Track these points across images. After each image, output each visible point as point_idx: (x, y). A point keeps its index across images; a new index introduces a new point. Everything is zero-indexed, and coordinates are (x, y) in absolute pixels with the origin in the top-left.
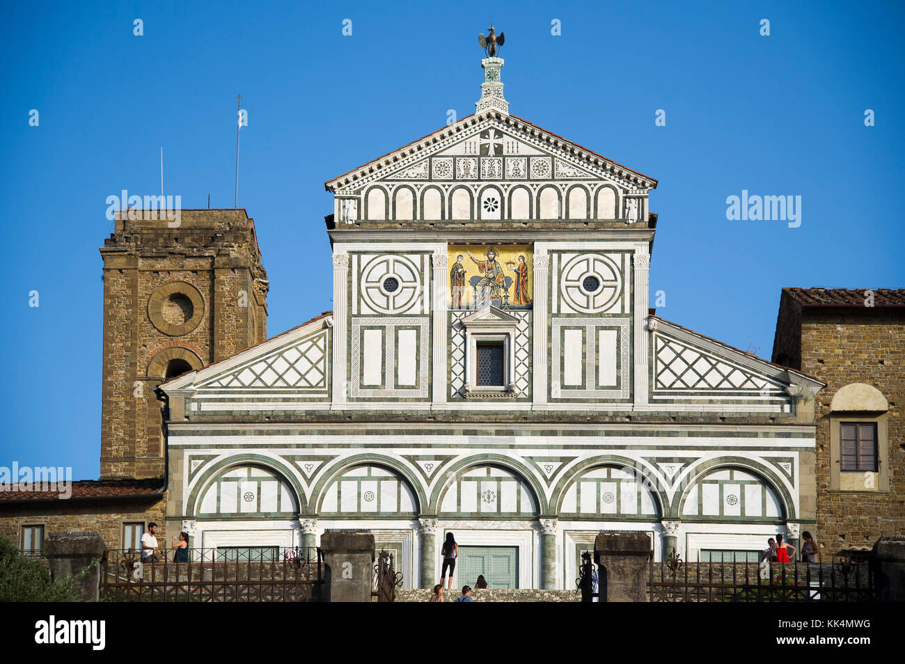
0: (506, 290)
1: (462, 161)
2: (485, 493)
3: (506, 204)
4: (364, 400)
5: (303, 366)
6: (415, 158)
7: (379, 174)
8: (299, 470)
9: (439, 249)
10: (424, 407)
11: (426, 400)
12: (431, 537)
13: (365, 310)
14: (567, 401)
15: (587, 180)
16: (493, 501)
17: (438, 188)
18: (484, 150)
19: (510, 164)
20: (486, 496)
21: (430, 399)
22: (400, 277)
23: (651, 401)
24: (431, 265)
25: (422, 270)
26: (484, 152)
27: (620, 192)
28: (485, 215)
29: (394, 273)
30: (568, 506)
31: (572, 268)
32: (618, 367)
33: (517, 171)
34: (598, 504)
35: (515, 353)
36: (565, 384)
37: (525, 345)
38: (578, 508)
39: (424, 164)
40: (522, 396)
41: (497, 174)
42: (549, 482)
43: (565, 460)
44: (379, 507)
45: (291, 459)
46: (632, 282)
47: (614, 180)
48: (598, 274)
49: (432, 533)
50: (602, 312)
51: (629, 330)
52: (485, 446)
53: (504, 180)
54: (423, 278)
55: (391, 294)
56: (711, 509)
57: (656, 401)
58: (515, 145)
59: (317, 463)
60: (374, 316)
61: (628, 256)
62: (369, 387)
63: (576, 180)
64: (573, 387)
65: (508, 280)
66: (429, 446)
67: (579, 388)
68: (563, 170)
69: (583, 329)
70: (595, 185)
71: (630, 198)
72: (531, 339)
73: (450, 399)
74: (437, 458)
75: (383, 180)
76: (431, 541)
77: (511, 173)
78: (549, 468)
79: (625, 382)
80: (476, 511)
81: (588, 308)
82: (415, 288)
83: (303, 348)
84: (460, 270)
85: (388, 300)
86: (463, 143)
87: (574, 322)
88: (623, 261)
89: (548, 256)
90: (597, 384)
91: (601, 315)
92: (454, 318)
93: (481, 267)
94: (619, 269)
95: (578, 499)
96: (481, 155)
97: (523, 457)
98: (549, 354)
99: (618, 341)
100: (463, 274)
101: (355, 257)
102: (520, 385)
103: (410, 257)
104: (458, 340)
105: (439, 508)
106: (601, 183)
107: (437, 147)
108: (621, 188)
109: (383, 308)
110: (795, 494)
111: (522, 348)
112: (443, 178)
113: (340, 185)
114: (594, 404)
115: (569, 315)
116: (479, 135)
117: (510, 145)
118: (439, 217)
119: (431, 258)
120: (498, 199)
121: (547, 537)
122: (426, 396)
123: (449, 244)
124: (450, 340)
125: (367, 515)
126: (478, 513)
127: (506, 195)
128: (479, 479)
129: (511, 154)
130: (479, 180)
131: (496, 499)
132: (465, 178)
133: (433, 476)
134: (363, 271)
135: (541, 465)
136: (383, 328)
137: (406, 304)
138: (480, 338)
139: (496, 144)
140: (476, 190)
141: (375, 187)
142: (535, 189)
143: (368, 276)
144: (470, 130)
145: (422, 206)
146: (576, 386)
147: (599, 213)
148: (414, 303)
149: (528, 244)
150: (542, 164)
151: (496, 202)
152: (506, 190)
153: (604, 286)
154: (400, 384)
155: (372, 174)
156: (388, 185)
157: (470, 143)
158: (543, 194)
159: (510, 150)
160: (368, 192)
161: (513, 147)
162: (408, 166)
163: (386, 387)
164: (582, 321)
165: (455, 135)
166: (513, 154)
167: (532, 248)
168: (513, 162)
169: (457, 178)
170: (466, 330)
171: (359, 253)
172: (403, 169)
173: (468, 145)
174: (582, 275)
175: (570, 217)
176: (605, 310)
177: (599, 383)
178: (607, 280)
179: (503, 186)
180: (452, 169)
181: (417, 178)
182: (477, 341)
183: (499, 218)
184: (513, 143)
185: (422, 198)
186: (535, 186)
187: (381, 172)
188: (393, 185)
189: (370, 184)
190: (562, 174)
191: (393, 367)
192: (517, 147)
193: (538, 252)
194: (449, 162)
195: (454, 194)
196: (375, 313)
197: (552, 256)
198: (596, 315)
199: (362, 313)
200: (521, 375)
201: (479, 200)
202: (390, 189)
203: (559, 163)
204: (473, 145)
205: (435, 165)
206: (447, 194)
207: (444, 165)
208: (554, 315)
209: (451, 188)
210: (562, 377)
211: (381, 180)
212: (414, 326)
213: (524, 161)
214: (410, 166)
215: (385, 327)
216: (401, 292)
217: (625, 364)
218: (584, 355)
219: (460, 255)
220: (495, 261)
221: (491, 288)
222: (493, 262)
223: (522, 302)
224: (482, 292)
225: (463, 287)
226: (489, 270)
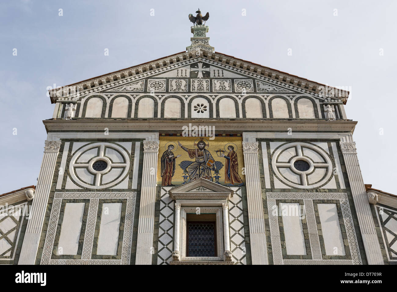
1: (175, 80)
6: (133, 78)
7: (100, 89)
9: (150, 137)
13: (70, 185)
15: (286, 93)
17: (152, 97)
19: (217, 85)
22: (110, 159)
24: (142, 149)
25: (133, 153)
26: (193, 76)
27: (317, 102)
28: (195, 115)
29: (104, 156)
31: (281, 153)
32: (344, 236)
33: (223, 88)
35: (230, 224)
36: (288, 254)
37: (239, 216)
39: (141, 83)
41: (205, 89)
46: (343, 164)
47: (310, 94)
48: (308, 157)
50: (318, 188)
51: (348, 204)
53: (211, 92)
54: (133, 160)
55: (99, 173)
58: (221, 72)
60: (78, 190)
61: (333, 144)
62: (63, 257)
63: (277, 93)
64: (298, 257)
65: (219, 165)
67: (303, 257)
68: (262, 86)
69: (300, 202)
72: (245, 212)
75: (103, 92)
77: (218, 88)
79: (355, 251)
81: (302, 184)
82: (124, 168)
84: (170, 156)
85: (95, 177)
86: (176, 71)
87: (290, 196)
89: (257, 143)
90: (324, 255)
91: (317, 190)
92: (163, 192)
93: (192, 154)
94: (327, 153)
96: (191, 77)
98: (267, 225)
99: (339, 213)
100: (174, 160)
101: (67, 144)
103: (122, 144)
104: (166, 212)
106: (298, 96)
107: (153, 72)
108: (317, 98)
109: (89, 184)
111: (236, 219)
112: (157, 91)
115: (284, 190)
116: (189, 66)
117: (216, 72)
118: (152, 116)
119: (142, 145)
120: (206, 103)
123: (160, 135)
124: (158, 212)
127: (214, 102)
129: (217, 77)
130: (189, 92)
132: (177, 91)
134: (74, 154)
136: (87, 201)
137: (113, 181)
138: (190, 210)
139: (204, 71)
140: (186, 99)
141: (94, 96)
142: (240, 99)
143: (78, 158)
144: (182, 63)
145: (137, 109)
146: (300, 256)
147: (300, 115)
148: (122, 180)
149: (236, 135)
150: (245, 83)
151: (205, 107)
152: (214, 99)
153: (315, 167)
154: (99, 253)
155: (94, 88)
156: (107, 95)
157: (182, 70)
158: (248, 101)
159: (217, 75)
160: (88, 99)
161: (219, 73)
162: (126, 84)
163: (82, 258)
164: (298, 196)
165: (169, 65)
166: (219, 77)
167: (240, 138)
168: (219, 82)
169: (169, 91)
170: (175, 202)
171: (72, 141)
172: (121, 85)
173: (180, 72)
174: (292, 158)
175: (274, 117)
176: (320, 187)
177: (325, 253)
178: (318, 163)
179: (211, 96)
180: (165, 85)
181: (134, 91)
182: (188, 214)
183: (208, 117)
184: (218, 71)
185: (137, 104)
186: (240, 97)
187: (102, 87)
188: (111, 95)
189: (91, 95)
190: (263, 89)
191: (93, 237)
192: (223, 73)
193: (247, 140)
194: (163, 82)
195: (166, 101)
196: (80, 188)
197: (261, 143)
198: (312, 190)
199: (66, 188)
200: (237, 245)
201: (189, 105)
202: (109, 98)
203: (260, 83)
204: (184, 72)
205: (150, 84)
206: (160, 102)
207: (159, 83)
208: (267, 190)
209: (164, 97)
210: (283, 247)
211: (101, 92)
212: (120, 200)
213: (229, 81)
214: (128, 83)
215: (89, 200)
216: (109, 171)
217: (352, 233)
218: (304, 226)
219: (171, 145)
220: (205, 150)
221: (201, 171)
222: (203, 151)
223: (234, 181)
224: (192, 173)
225: (174, 169)
226: (199, 156)
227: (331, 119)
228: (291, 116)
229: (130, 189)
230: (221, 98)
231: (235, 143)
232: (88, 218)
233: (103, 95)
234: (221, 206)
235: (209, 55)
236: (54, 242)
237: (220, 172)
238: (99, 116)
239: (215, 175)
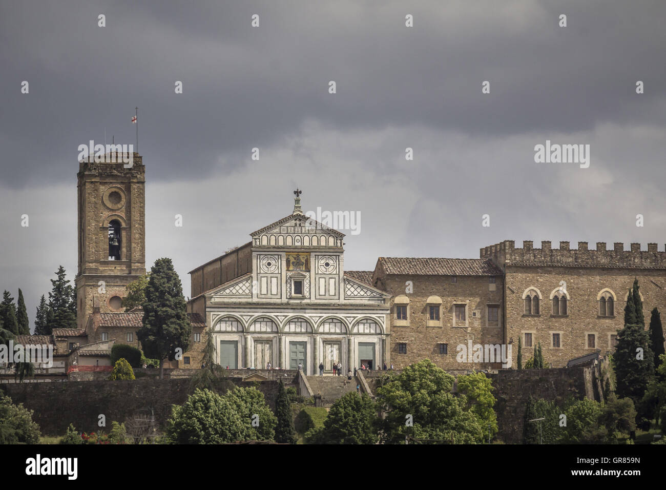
1: (290, 228)
2: (297, 326)
3: (302, 241)
4: (262, 298)
5: (244, 288)
6: (276, 227)
8: (244, 319)
9: (283, 254)
10: (279, 301)
13: (262, 272)
14: (321, 299)
15: (326, 234)
16: (299, 328)
17: (283, 236)
18: (296, 225)
21: (281, 298)
22: (272, 262)
23: (345, 299)
24: (281, 258)
25: (278, 260)
27: (335, 238)
28: (297, 244)
29: (270, 261)
30: (321, 330)
31: (321, 260)
32: (335, 289)
33: (305, 231)
34: (329, 329)
35: (306, 285)
36: (320, 294)
38: (324, 331)
39: (278, 229)
40: (308, 298)
41: (299, 232)
42: (316, 323)
43: (321, 317)
44: (266, 330)
45: (242, 316)
46: (339, 265)
47: (333, 235)
48: (329, 262)
49: (282, 338)
51: (338, 279)
52: (297, 313)
53: (301, 233)
54: (279, 263)
55: (269, 267)
56: (361, 331)
57: (346, 300)
59: (249, 317)
60: (264, 273)
61: (337, 257)
62: (263, 295)
63: (322, 234)
64: (322, 295)
65: (303, 263)
66: (281, 312)
67: (324, 295)
69: (325, 278)
71: (338, 240)
72: (310, 281)
73: (287, 299)
74: (284, 316)
77: (303, 232)
78: (316, 319)
79: (337, 293)
81: (326, 272)
82: (276, 265)
83: (244, 283)
85: (268, 269)
86: (290, 222)
87: (322, 276)
89: (315, 257)
90: (329, 294)
91: (330, 274)
92: (287, 274)
93: (295, 259)
94: (335, 261)
95: (324, 328)
97: (308, 316)
98: (315, 285)
99: (335, 282)
100: (290, 261)
101: (259, 256)
102: (307, 294)
103: (275, 256)
104: (289, 281)
105: (284, 331)
106: (329, 235)
107: (282, 224)
108: (335, 236)
109: (267, 271)
110: (384, 327)
111: (307, 283)
112: (284, 233)
113: (254, 235)
114: (329, 300)
115: (321, 274)
116: (294, 221)
118: (283, 245)
120: (300, 238)
123: (286, 252)
124: (286, 282)
125: (263, 332)
126: (295, 332)
127: (302, 238)
128: (295, 322)
129: (303, 226)
130: (294, 233)
132: (290, 233)
133: (282, 321)
134: (261, 260)
135: (314, 318)
137: (273, 270)
138: (295, 281)
139: (299, 223)
140: (293, 236)
141: (264, 236)
142: (311, 236)
143: (262, 262)
144: (292, 219)
145: (278, 241)
147: (329, 244)
148: (276, 270)
149: (309, 253)
150: (313, 229)
151: (299, 240)
153: (331, 265)
154: (272, 293)
155: (264, 232)
158: (313, 238)
160: (262, 237)
163: (268, 295)
164: (325, 276)
165: (288, 220)
168: (304, 228)
169: (288, 233)
170: (291, 277)
171: (260, 255)
172: (273, 230)
174: (325, 262)
175: (321, 245)
179: (301, 235)
180: (286, 230)
181: (277, 233)
183: (300, 245)
184: (304, 223)
185: (278, 239)
187: (266, 231)
188: (269, 235)
189: (263, 234)
190: (318, 232)
191: (270, 288)
193: (312, 254)
194: (286, 228)
195: (287, 238)
198: (328, 274)
200: (307, 291)
201: (294, 239)
204: (292, 223)
205: (282, 229)
206: (285, 238)
207: (284, 229)
208: (316, 274)
209: (286, 236)
210: (319, 292)
212: (276, 277)
215: (268, 277)
216: (272, 266)
217: (337, 288)
218: (325, 286)
219: (289, 256)
221: (298, 265)
222: (298, 257)
223: (307, 270)
224: (295, 266)
225: (290, 265)
226: (297, 259)
227: (338, 246)
228: (326, 245)
230: (305, 236)
231: (308, 256)
232: (268, 283)
233: (267, 234)
234: (304, 279)
235: (301, 216)
236: (260, 290)
238: (267, 245)
239: (302, 267)
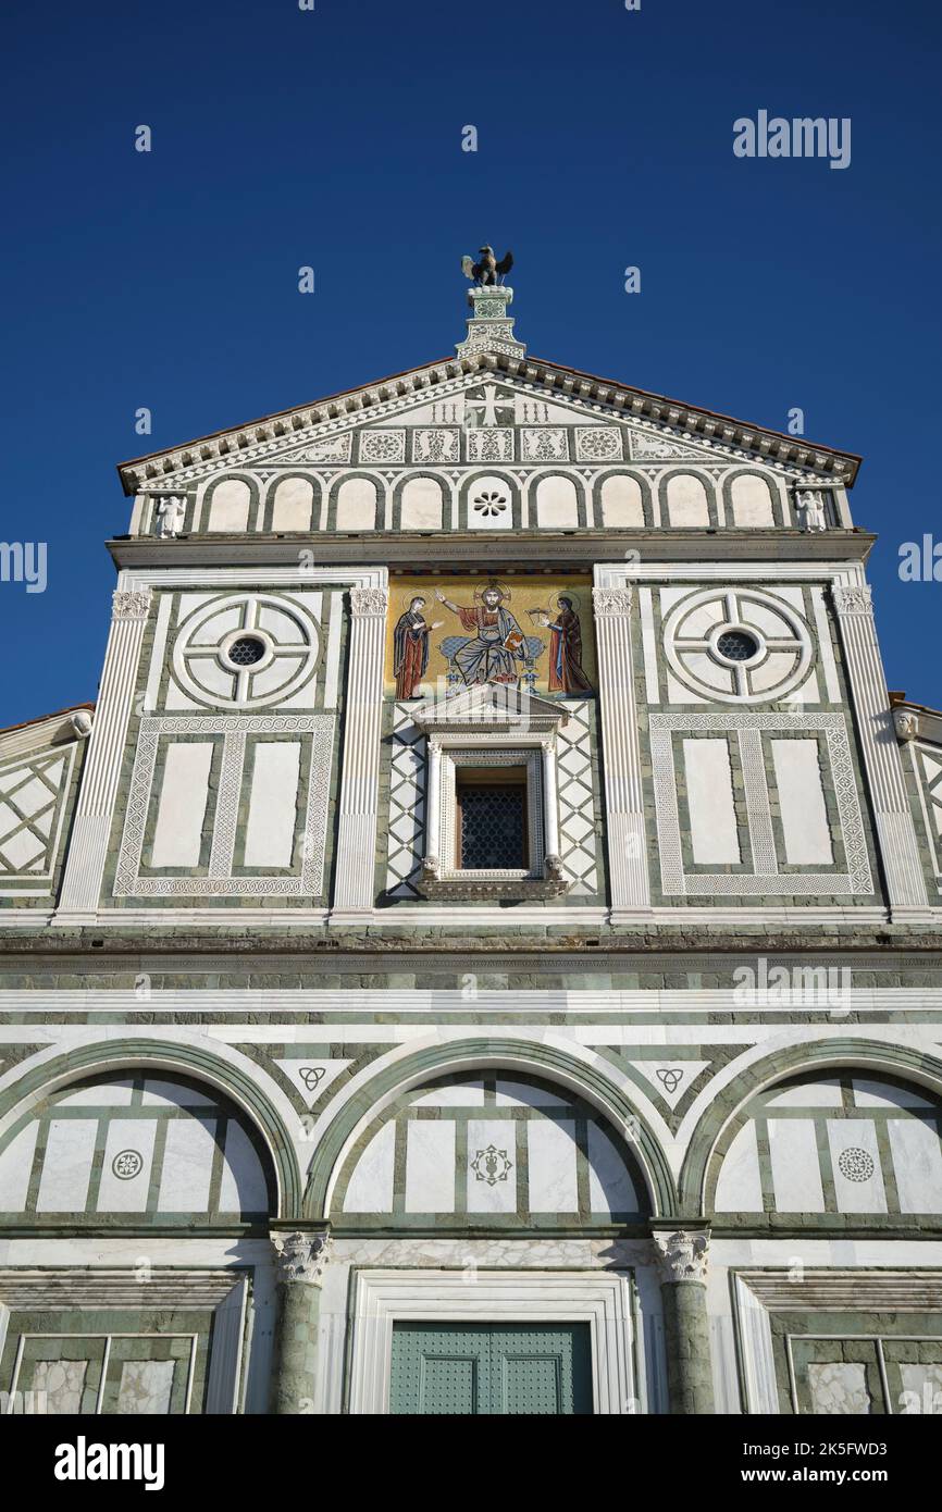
0: (530, 663)
1: (427, 433)
2: (479, 1154)
3: (523, 502)
4: (148, 902)
6: (323, 430)
7: (242, 457)
9: (366, 580)
10: (309, 920)
11: (314, 902)
12: (308, 1293)
13: (176, 701)
14: (707, 901)
15: (704, 463)
16: (504, 1177)
17: (371, 478)
18: (474, 418)
19: (532, 442)
20: (483, 1164)
21: (328, 900)
22: (271, 636)
23: (936, 900)
24: (347, 610)
25: (325, 622)
26: (471, 420)
27: (782, 486)
28: (476, 521)
29: (257, 626)
30: (735, 1192)
31: (686, 616)
32: (832, 818)
33: (546, 449)
34: (828, 1184)
35: (558, 791)
36: (697, 861)
37: (582, 772)
38: (769, 1198)
39: (342, 440)
40: (580, 890)
41: (502, 454)
42: (674, 1118)
43: (718, 1055)
44: (153, 1196)
46: (839, 642)
47: (763, 463)
48: (752, 625)
49: (310, 1277)
50: (774, 701)
51: (846, 738)
52: (480, 1019)
53: (517, 461)
54: (327, 638)
55: (245, 670)
58: (541, 408)
60: (197, 713)
61: (817, 592)
62: (166, 871)
63: (681, 463)
64: (720, 869)
65: (536, 646)
66: (315, 1018)
67: (732, 869)
68: (643, 445)
69: (729, 737)
70: (721, 470)
71: (803, 491)
72: (597, 761)
73: (384, 899)
74: (337, 1051)
75: (251, 465)
76: (306, 1304)
77: (533, 452)
78: (670, 1078)
79: (857, 853)
80: (451, 1209)
81: (737, 692)
82: (306, 656)
84: (416, 626)
85: (236, 682)
86: (430, 407)
87: (705, 721)
88: (808, 600)
89: (630, 592)
90: (782, 863)
91: (771, 706)
92: (398, 716)
93: (469, 619)
94: (800, 616)
95: (765, 1170)
96: (467, 424)
97: (592, 1048)
98: (648, 792)
99: (823, 762)
100: (425, 634)
101: (166, 600)
102: (576, 865)
103: (299, 596)
104: (408, 763)
105: (339, 1200)
106: (733, 468)
107: (373, 413)
108: (779, 475)
109: (221, 697)
111: (575, 778)
112: (383, 461)
113: (152, 474)
114: (782, 909)
115: (691, 708)
116: (463, 395)
117: (531, 410)
118: (370, 525)
119: (347, 599)
120: (504, 490)
121: (680, 1289)
122: (319, 890)
123: (392, 573)
124: (387, 765)
125: (117, 1223)
126: (460, 1214)
127: (524, 488)
128: (461, 1115)
129: (531, 421)
130: (463, 463)
131: (513, 1172)
132: (432, 460)
133: (322, 1102)
134: (183, 624)
135: (648, 1069)
136: (216, 739)
137: (278, 690)
138: (465, 760)
139: (500, 408)
140: (455, 480)
141: (230, 477)
142: (588, 478)
143: (193, 635)
144: (444, 387)
145: (333, 509)
146: (725, 865)
147: (737, 517)
148: (301, 687)
149: (577, 572)
150: (602, 438)
151: (502, 501)
152: (523, 479)
153: (771, 650)
154: (248, 863)
155: (226, 456)
156: (259, 474)
157: (444, 407)
158: (607, 484)
159: (531, 416)
160: (213, 486)
161: (536, 413)
162: (306, 444)
163: (210, 873)
164: (725, 721)
165: (412, 394)
166: (537, 423)
167: (587, 578)
168: (536, 435)
169: (413, 461)
170: (428, 739)
171: (177, 590)
172: (294, 448)
173: (439, 410)
174: (714, 627)
175: (673, 525)
176: (779, 699)
177: (785, 858)
178: (776, 639)
179: (517, 472)
180: (402, 447)
181: (325, 462)
182: (458, 769)
183: (510, 526)
184: (535, 406)
185: (334, 495)
186: (588, 473)
187: (246, 453)
188: (270, 474)
189: (220, 473)
190: (647, 453)
191: (235, 825)
192: (546, 412)
193: (605, 583)
194: (397, 436)
195: (406, 488)
196: (201, 708)
197: (638, 591)
198: (759, 707)
199: (167, 708)
200: (575, 842)
201: (463, 496)
202: (264, 480)
203: (638, 437)
204: (449, 410)
205: (366, 442)
206: (389, 490)
207: (386, 441)
208: (651, 709)
209: (400, 477)
210: (687, 846)
211: (244, 466)
212: (296, 734)
213: (560, 434)
214: (310, 442)
215: (222, 735)
216: (269, 665)
217: (852, 810)
218: (738, 794)
219: (418, 598)
220: (500, 609)
221: (491, 661)
222: (496, 611)
223: (570, 687)
224: (470, 667)
225: (424, 658)
226: (486, 624)
227: (814, 528)
228: (714, 522)
229: (319, 709)
230: (542, 476)
231: (574, 590)
232: (221, 778)
233: (250, 473)
234: (538, 750)
235: (513, 365)
236: (142, 837)
237: (537, 663)
238: (242, 527)
239: (526, 672)
